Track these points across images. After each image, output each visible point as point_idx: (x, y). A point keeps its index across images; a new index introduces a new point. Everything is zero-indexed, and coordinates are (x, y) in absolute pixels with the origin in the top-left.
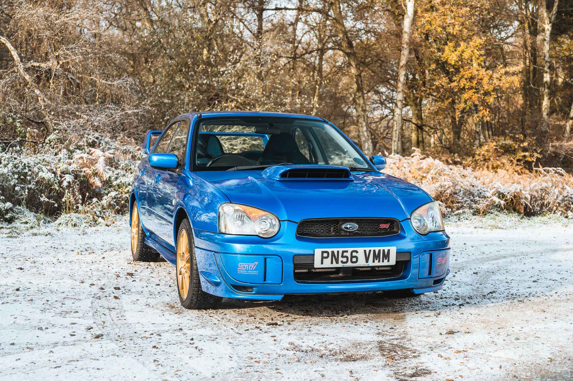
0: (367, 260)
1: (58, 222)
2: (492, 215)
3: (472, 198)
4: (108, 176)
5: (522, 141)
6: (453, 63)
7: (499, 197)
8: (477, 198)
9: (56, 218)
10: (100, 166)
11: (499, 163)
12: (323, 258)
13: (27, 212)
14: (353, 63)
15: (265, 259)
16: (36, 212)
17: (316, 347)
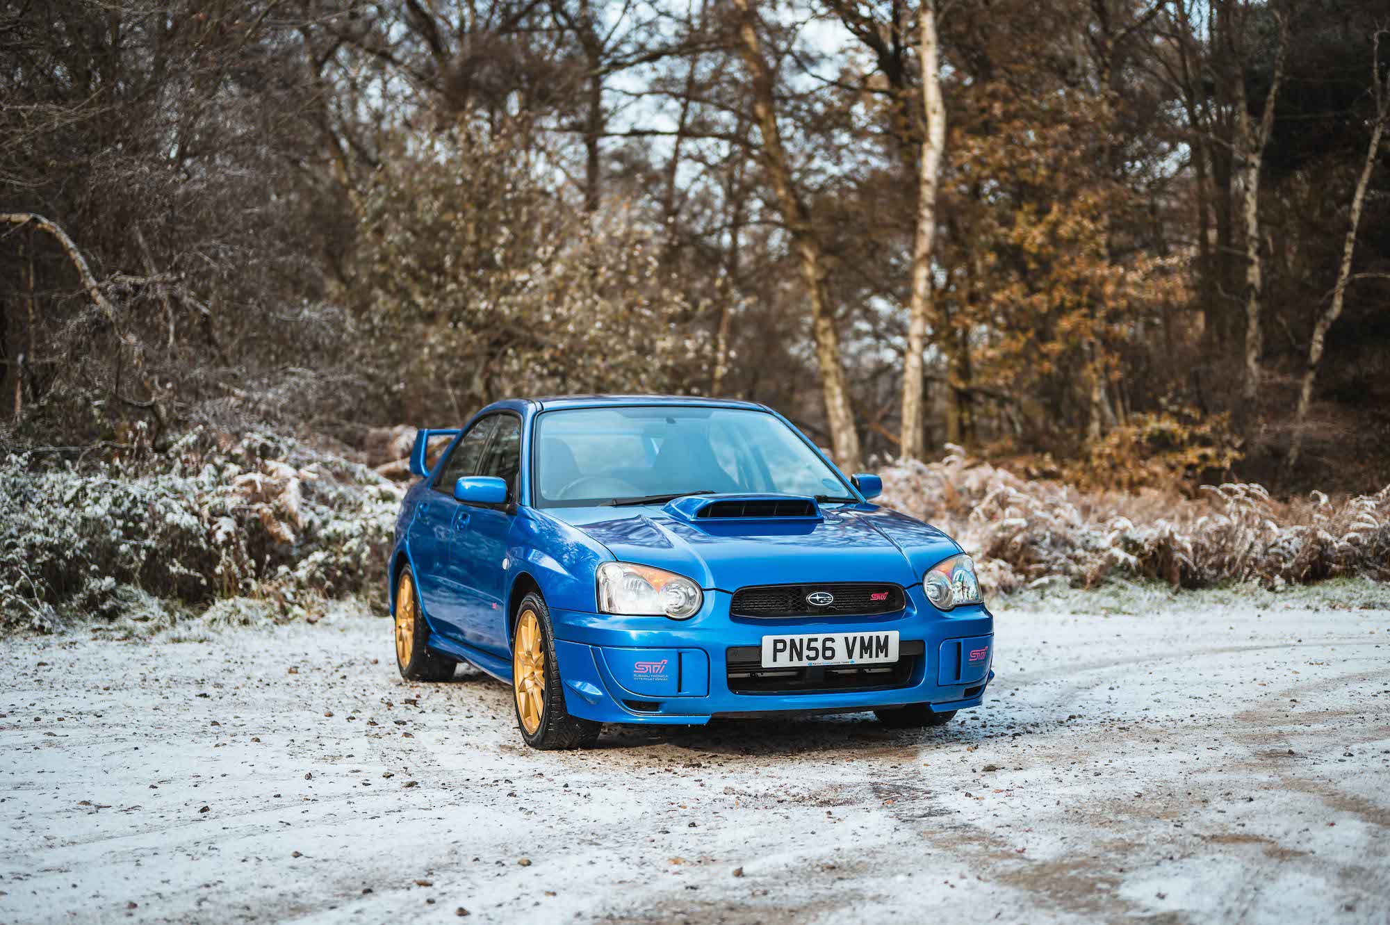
0: (850, 654)
1: (207, 616)
2: (1112, 588)
3: (1069, 551)
4: (307, 519)
5: (1201, 422)
6: (1034, 250)
7: (1127, 550)
8: (1080, 553)
9: (204, 609)
10: (292, 498)
11: (1144, 473)
12: (776, 651)
13: (144, 597)
14: (810, 254)
15: (680, 655)
16: (162, 598)
17: (771, 792)
